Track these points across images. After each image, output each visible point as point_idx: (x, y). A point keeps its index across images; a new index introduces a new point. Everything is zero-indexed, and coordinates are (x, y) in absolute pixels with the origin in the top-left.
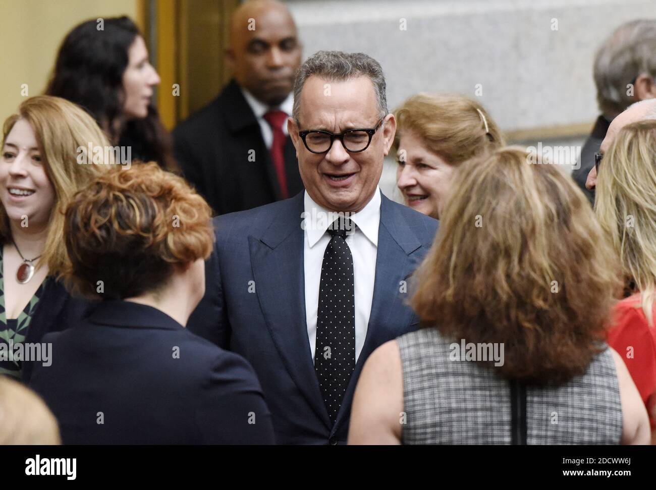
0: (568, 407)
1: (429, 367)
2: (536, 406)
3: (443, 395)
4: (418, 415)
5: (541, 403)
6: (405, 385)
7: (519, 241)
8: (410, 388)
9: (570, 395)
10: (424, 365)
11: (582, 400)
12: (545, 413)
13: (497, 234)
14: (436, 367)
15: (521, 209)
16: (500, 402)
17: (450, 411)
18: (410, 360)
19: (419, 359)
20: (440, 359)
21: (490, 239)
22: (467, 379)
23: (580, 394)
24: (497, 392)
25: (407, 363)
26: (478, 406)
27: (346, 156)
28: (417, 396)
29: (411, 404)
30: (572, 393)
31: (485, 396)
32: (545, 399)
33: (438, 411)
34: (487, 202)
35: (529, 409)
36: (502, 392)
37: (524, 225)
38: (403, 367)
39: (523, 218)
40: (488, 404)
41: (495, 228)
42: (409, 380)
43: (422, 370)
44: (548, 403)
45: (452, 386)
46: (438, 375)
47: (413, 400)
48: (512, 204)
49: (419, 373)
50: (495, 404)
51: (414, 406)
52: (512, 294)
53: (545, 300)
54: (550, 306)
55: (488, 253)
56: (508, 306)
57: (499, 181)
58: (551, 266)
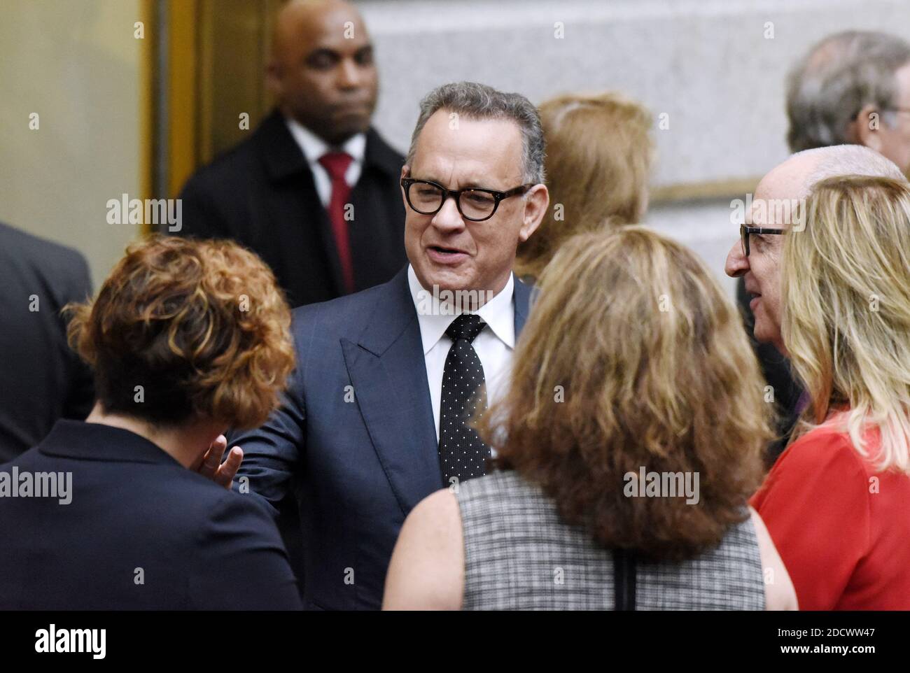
0: (692, 589)
1: (502, 530)
2: (648, 587)
3: (521, 569)
4: (485, 596)
5: (656, 583)
6: (466, 553)
7: (637, 355)
8: (474, 558)
9: (695, 572)
10: (494, 526)
11: (712, 579)
12: (661, 597)
13: (608, 343)
14: (511, 530)
15: (645, 311)
16: (600, 581)
17: (531, 592)
18: (475, 519)
19: (488, 518)
20: (517, 519)
21: (597, 348)
22: (554, 548)
23: (708, 570)
24: (596, 567)
25: (470, 523)
26: (569, 586)
28: (484, 570)
29: (476, 580)
30: (699, 569)
31: (579, 572)
32: (661, 578)
33: (513, 591)
34: (599, 295)
35: (639, 592)
36: (603, 567)
37: (647, 335)
38: (464, 529)
39: (647, 325)
40: (583, 584)
41: (607, 334)
42: (473, 547)
43: (491, 533)
44: (665, 584)
45: (534, 557)
46: (514, 541)
47: (479, 576)
48: (634, 302)
49: (487, 538)
50: (592, 585)
51: (480, 583)
52: (619, 430)
53: (664, 444)
54: (671, 453)
55: (593, 368)
56: (611, 446)
57: (619, 269)
58: (677, 398)
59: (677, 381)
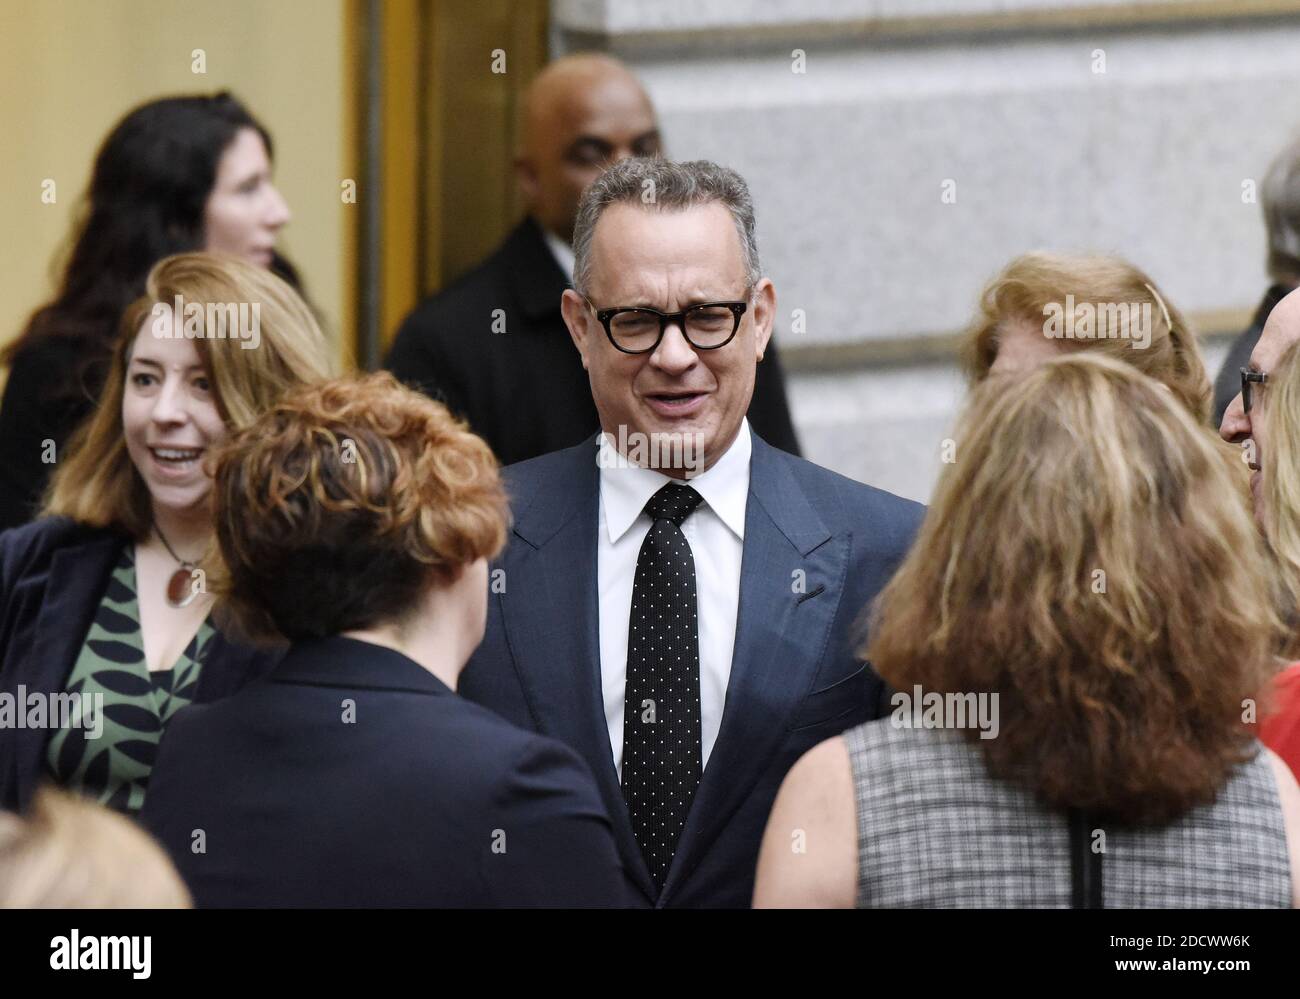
0: (1183, 867)
1: (909, 790)
2: (1120, 864)
3: (935, 844)
4: (886, 884)
5: (1129, 859)
6: (860, 824)
7: (1080, 536)
8: (870, 831)
9: (1187, 844)
10: (898, 785)
11: (1212, 854)
12: (1139, 878)
13: (1038, 524)
14: (922, 790)
15: (1085, 474)
16: (1051, 857)
17: (950, 876)
18: (872, 776)
19: (889, 775)
20: (930, 774)
21: (1022, 532)
22: (983, 812)
23: (1207, 841)
24: (1044, 838)
25: (865, 782)
26: (1005, 865)
27: (691, 356)
28: (885, 847)
29: (873, 862)
30: (1192, 839)
31: (1021, 846)
32: (1138, 852)
33: (926, 876)
34: (1019, 458)
35: (1106, 872)
36: (1054, 838)
37: (1090, 506)
38: (858, 791)
39: (1089, 493)
40: (1026, 862)
41: (1034, 511)
42: (869, 815)
43: (894, 795)
44: (1144, 860)
45: (955, 826)
46: (926, 806)
47: (878, 855)
48: (1069, 464)
49: (888, 802)
50: (1039, 863)
51: (879, 866)
52: (1061, 641)
53: (1127, 656)
54: (1140, 668)
55: (1018, 559)
56: (1054, 665)
57: (1045, 418)
58: (1140, 590)
59: (1138, 567)
